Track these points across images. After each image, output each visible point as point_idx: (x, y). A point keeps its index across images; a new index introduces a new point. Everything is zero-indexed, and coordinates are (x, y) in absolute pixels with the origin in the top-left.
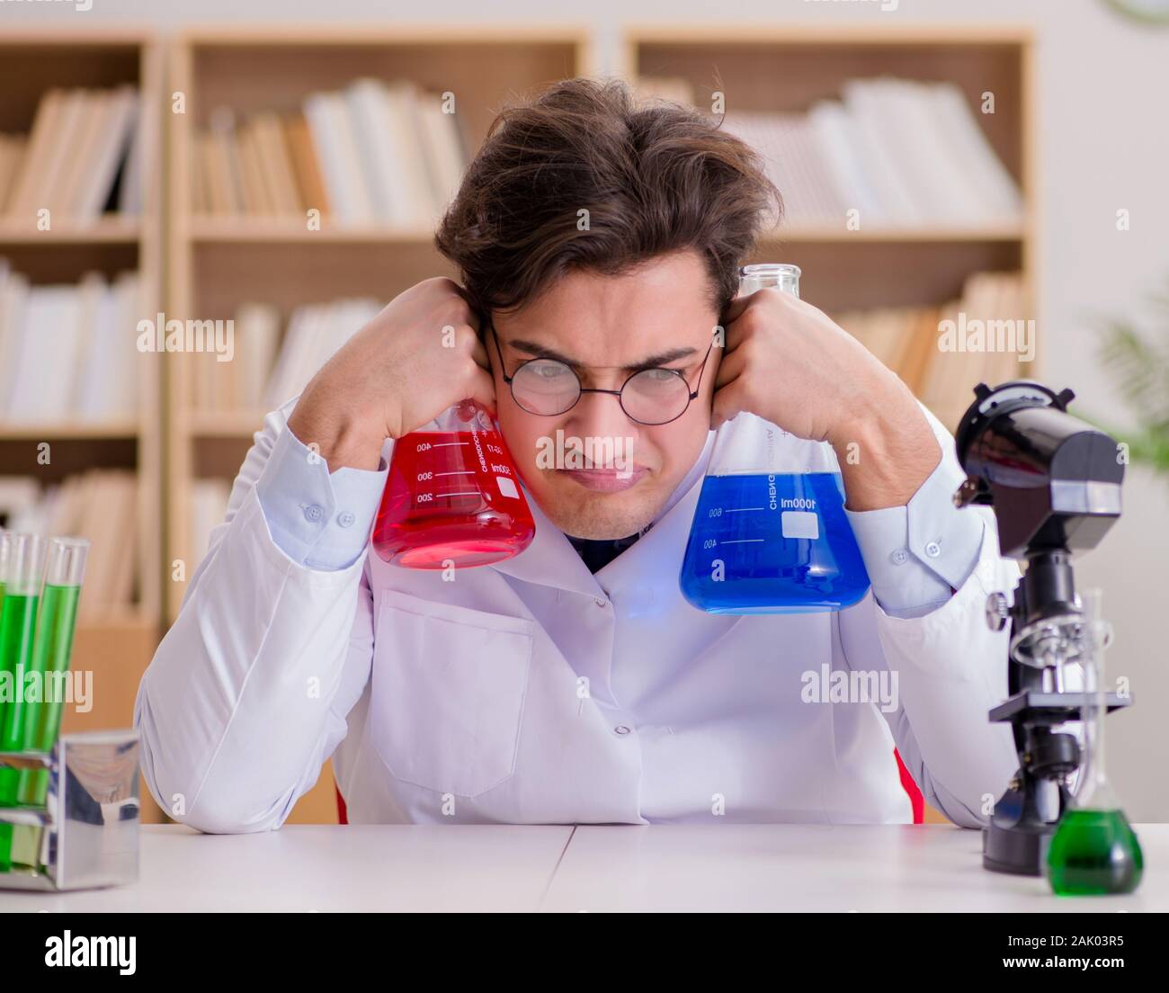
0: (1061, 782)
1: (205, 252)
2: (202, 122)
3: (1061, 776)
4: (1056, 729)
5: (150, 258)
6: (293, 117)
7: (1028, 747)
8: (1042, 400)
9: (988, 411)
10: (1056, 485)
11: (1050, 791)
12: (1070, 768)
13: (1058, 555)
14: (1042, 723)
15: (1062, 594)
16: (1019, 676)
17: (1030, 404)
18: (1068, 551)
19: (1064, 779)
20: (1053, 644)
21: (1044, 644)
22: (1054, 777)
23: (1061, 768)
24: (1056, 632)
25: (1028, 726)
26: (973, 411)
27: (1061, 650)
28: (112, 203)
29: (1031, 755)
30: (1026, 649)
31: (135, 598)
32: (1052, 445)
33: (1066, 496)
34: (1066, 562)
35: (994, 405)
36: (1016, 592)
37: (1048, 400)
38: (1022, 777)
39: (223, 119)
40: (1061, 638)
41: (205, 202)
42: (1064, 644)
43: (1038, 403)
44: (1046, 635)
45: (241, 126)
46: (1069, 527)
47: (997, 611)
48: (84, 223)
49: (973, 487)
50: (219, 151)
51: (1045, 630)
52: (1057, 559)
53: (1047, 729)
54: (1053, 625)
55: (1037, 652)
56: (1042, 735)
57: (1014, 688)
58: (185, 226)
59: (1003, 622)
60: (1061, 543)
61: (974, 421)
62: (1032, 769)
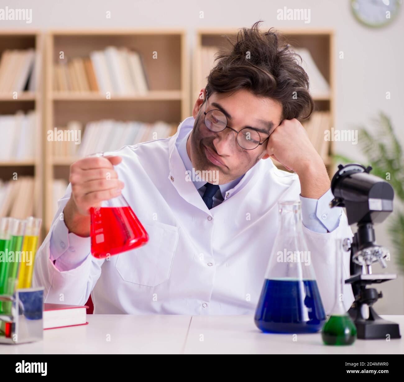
0: (370, 306)
1: (57, 104)
2: (56, 61)
3: (370, 303)
4: (368, 287)
5: (39, 106)
6: (87, 59)
7: (359, 293)
9: (342, 174)
10: (370, 200)
11: (365, 308)
12: (373, 301)
13: (368, 225)
14: (363, 285)
15: (371, 239)
16: (354, 268)
17: (357, 172)
18: (372, 224)
19: (372, 305)
21: (365, 257)
22: (367, 303)
23: (371, 300)
24: (370, 253)
25: (358, 286)
26: (337, 174)
27: (371, 259)
28: (27, 88)
29: (360, 296)
32: (369, 186)
33: (374, 204)
34: (372, 228)
35: (344, 172)
37: (363, 170)
38: (356, 303)
41: (57, 88)
42: (372, 257)
43: (360, 171)
44: (366, 254)
45: (69, 61)
46: (373, 216)
47: (347, 244)
49: (337, 201)
50: (62, 70)
51: (365, 252)
52: (369, 227)
53: (365, 287)
54: (368, 250)
56: (363, 288)
57: (352, 272)
58: (51, 95)
59: (349, 249)
60: (370, 221)
61: (337, 177)
62: (361, 301)
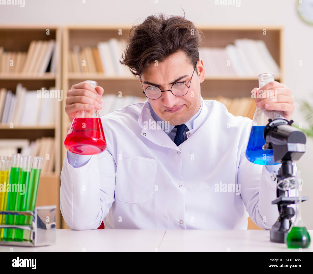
0: (290, 220)
1: (72, 82)
2: (71, 50)
3: (290, 218)
4: (289, 206)
5: (58, 84)
6: (95, 48)
7: (282, 211)
8: (285, 123)
9: (272, 125)
10: (289, 144)
11: (287, 222)
12: (292, 216)
13: (289, 162)
14: (285, 205)
15: (290, 172)
16: (279, 193)
17: (282, 124)
18: (292, 161)
19: (291, 219)
20: (288, 184)
21: (286, 185)
22: (288, 218)
23: (290, 216)
24: (289, 181)
25: (281, 205)
26: (268, 125)
27: (290, 186)
28: (48, 69)
29: (282, 213)
30: (281, 186)
31: (54, 170)
32: (288, 134)
33: (291, 147)
34: (291, 164)
36: (279, 171)
37: (287, 123)
38: (280, 218)
39: (76, 49)
40: (290, 183)
41: (72, 70)
42: (291, 184)
43: (285, 124)
44: (286, 182)
45: (81, 50)
46: (292, 155)
47: (274, 176)
48: (41, 75)
49: (268, 145)
50: (75, 56)
51: (286, 181)
52: (289, 163)
54: (288, 180)
55: (284, 187)
56: (285, 208)
57: (278, 196)
58: (67, 76)
59: (275, 179)
60: (290, 159)
61: (268, 128)
62: (282, 216)
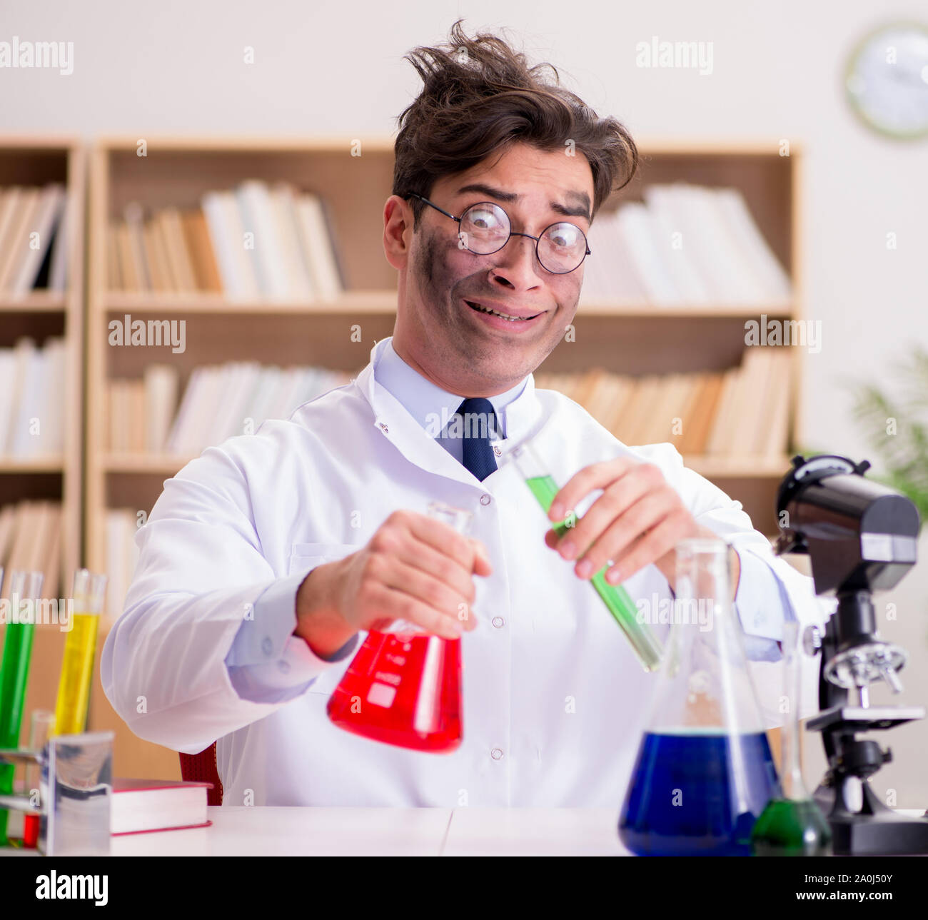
0: (864, 780)
2: (116, 214)
3: (865, 775)
4: (859, 736)
5: (73, 326)
6: (193, 211)
7: (839, 752)
8: (845, 469)
9: (803, 478)
10: (865, 537)
11: (854, 786)
12: (872, 769)
13: (861, 595)
14: (848, 732)
15: (866, 627)
16: (828, 693)
17: (837, 472)
18: (871, 592)
19: (868, 778)
20: (859, 668)
22: (858, 775)
23: (866, 767)
24: (862, 659)
25: (836, 735)
26: (791, 477)
27: (867, 672)
28: (42, 280)
29: (840, 759)
30: (835, 671)
32: (862, 506)
33: (874, 547)
34: (869, 601)
35: (807, 473)
36: (827, 625)
37: (850, 468)
38: (832, 775)
39: (133, 212)
40: (867, 663)
41: (118, 281)
42: (869, 667)
43: (843, 471)
44: (855, 661)
45: (148, 218)
47: (812, 640)
48: (18, 296)
49: (790, 539)
50: (130, 237)
51: (854, 656)
52: (862, 598)
53: (852, 737)
54: (860, 653)
56: (848, 742)
57: (824, 702)
58: (102, 300)
59: (816, 651)
60: (865, 585)
61: (791, 485)
62: (842, 770)
